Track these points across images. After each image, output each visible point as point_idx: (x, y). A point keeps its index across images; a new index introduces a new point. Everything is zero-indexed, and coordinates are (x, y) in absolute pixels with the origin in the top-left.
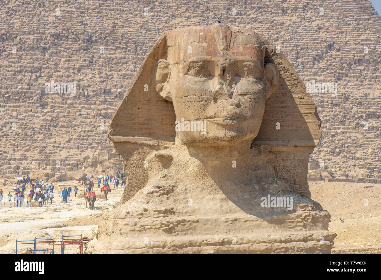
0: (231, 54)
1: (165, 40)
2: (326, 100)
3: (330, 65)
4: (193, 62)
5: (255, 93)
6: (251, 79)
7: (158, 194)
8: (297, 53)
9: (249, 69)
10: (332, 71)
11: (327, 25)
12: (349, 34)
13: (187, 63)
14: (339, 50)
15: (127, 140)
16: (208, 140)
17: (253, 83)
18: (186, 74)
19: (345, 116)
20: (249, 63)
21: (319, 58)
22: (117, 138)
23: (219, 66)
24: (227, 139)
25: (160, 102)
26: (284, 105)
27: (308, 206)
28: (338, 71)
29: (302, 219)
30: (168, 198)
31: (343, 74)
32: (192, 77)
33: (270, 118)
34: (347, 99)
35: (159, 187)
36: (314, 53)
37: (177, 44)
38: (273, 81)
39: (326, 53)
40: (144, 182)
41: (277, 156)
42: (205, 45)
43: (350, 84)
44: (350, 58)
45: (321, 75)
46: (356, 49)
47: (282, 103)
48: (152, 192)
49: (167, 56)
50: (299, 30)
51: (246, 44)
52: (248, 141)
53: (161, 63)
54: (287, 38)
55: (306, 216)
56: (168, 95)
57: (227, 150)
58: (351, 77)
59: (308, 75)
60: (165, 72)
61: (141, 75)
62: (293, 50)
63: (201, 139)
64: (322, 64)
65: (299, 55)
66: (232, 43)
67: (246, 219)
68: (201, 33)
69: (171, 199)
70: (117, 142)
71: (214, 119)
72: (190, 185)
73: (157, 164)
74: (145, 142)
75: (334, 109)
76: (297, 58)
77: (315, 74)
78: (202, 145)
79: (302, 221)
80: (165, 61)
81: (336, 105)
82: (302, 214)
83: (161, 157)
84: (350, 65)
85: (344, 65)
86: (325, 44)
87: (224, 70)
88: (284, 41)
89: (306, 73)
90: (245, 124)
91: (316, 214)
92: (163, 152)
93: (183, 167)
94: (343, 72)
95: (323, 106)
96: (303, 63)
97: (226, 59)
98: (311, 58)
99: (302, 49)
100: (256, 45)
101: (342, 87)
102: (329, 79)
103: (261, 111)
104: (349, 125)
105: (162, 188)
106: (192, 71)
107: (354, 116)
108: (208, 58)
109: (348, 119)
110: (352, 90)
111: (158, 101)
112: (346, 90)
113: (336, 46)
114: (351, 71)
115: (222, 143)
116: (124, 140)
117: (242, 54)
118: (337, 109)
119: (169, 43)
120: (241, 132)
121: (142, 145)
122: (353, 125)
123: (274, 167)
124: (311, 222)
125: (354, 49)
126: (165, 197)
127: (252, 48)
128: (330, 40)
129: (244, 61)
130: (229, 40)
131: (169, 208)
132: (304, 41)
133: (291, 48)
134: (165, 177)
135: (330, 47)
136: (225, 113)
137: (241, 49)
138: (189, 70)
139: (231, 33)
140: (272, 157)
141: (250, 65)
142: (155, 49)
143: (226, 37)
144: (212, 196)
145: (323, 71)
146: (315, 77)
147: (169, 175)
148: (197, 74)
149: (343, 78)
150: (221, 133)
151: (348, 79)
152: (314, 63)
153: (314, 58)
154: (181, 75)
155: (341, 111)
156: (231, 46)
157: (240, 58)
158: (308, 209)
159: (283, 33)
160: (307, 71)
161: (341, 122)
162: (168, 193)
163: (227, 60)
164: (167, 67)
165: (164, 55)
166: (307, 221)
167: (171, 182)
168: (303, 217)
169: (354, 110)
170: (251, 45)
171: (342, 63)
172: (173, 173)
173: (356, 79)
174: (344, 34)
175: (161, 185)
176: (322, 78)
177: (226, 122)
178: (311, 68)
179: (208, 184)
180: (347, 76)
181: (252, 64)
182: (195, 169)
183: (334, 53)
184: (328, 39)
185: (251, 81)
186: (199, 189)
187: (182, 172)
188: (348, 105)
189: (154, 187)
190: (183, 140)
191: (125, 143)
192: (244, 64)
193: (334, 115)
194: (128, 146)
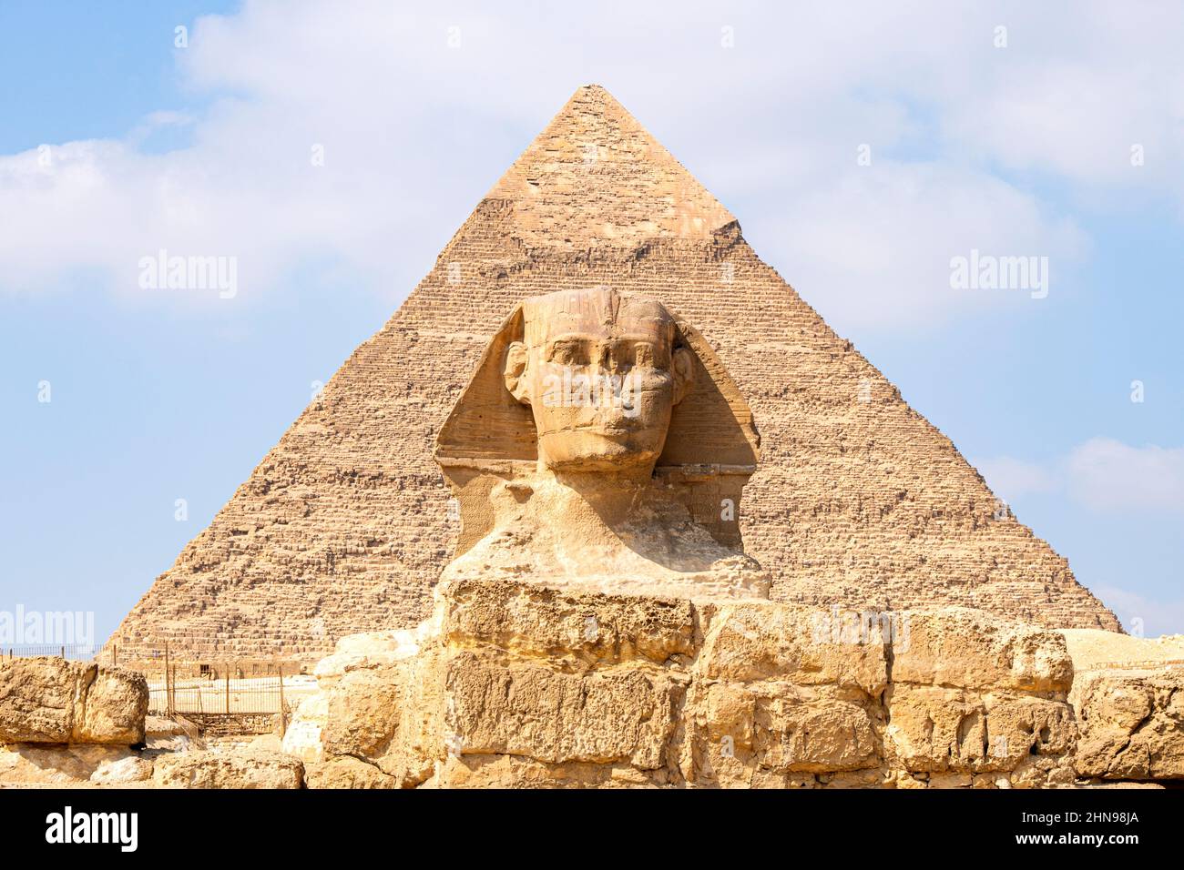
0: (618, 330)
1: (521, 311)
2: (897, 563)
3: (902, 519)
4: (560, 342)
5: (655, 389)
6: (649, 368)
7: (508, 544)
8: (861, 504)
9: (646, 353)
10: (905, 526)
11: (897, 468)
12: (925, 479)
13: (551, 344)
14: (913, 500)
15: (462, 464)
16: (582, 459)
17: (652, 374)
18: (550, 361)
19: (921, 583)
20: (645, 344)
21: (887, 510)
22: (447, 461)
23: (600, 348)
24: (610, 458)
25: (514, 407)
26: (704, 412)
27: (737, 563)
28: (912, 526)
29: (727, 581)
30: (523, 551)
31: (917, 529)
32: (559, 365)
33: (682, 432)
34: (923, 561)
35: (510, 535)
36: (881, 503)
37: (538, 317)
38: (685, 375)
39: (897, 503)
40: (488, 526)
41: (694, 490)
42: (578, 316)
43: (926, 543)
44: (927, 510)
45: (891, 532)
46: (933, 498)
47: (701, 409)
48: (499, 542)
49: (523, 337)
50: (863, 475)
51: (642, 316)
52: (646, 465)
53: (515, 347)
54: (847, 484)
55: (733, 578)
56: (525, 395)
57: (613, 478)
58: (929, 534)
59: (875, 531)
60: (521, 360)
61: (484, 365)
62: (854, 499)
63: (573, 458)
64: (891, 518)
65: (863, 506)
66: (620, 315)
67: (642, 581)
68: (574, 300)
69: (528, 552)
70: (447, 467)
71: (590, 428)
72: (556, 531)
73: (509, 500)
74: (490, 467)
75: (907, 575)
76: (861, 510)
77: (883, 530)
78: (574, 468)
79: (727, 586)
80: (520, 344)
81: (909, 569)
82: (728, 573)
83: (514, 489)
84: (926, 519)
85: (919, 519)
86: (896, 492)
87: (606, 354)
88: (843, 489)
89: (872, 529)
90: (640, 436)
91: (749, 575)
92: (517, 482)
93: (549, 505)
94: (918, 527)
95: (893, 571)
96: (867, 516)
97: (610, 338)
98: (878, 511)
99: (866, 499)
100: (657, 318)
101: (918, 546)
102: (901, 536)
103: (665, 417)
104: (927, 595)
105: (515, 536)
106: (559, 356)
107: (932, 583)
108: (582, 335)
109: (925, 587)
110: (929, 551)
111: (510, 406)
112: (922, 550)
113: (909, 495)
114: (929, 526)
115: (604, 465)
116: (458, 464)
117: (635, 331)
118: (911, 574)
119: (526, 318)
120: (632, 447)
121: (485, 471)
122: (931, 594)
123: (688, 507)
124: (742, 586)
125: (931, 498)
126: (519, 547)
127: (650, 322)
128: (902, 487)
129: (637, 341)
130: (615, 310)
131: (522, 564)
132: (868, 489)
133: (852, 497)
134: (520, 519)
135: (902, 496)
136: (607, 419)
137: (633, 324)
138: (553, 354)
139: (620, 299)
140: (685, 490)
141: (647, 346)
142: (505, 327)
143: (611, 305)
144: (591, 548)
145: (894, 526)
146: (883, 534)
147: (526, 517)
148: (567, 359)
149: (918, 536)
150: (601, 448)
151: (924, 536)
152: (882, 516)
153: (882, 510)
154: (542, 362)
155: (916, 577)
156: (619, 318)
157: (632, 336)
158: (738, 567)
159: (842, 478)
160: (873, 526)
161: (916, 590)
162: (523, 543)
163: (612, 339)
164: (524, 353)
165: (520, 336)
166: (735, 585)
167: (529, 528)
168: (730, 579)
169: (933, 575)
170: (650, 318)
171: (917, 517)
172: (532, 513)
173: (934, 537)
174: (919, 481)
175: (513, 531)
176: (892, 535)
177: (608, 432)
178: (879, 522)
179: (584, 528)
180: (923, 532)
181: (650, 345)
182: (566, 506)
183: (906, 503)
184: (899, 487)
185: (649, 371)
186: (571, 538)
187: (547, 513)
188: (925, 569)
189: (502, 534)
190: (546, 463)
191: (460, 468)
192: (636, 345)
193: (907, 582)
194: (465, 472)
